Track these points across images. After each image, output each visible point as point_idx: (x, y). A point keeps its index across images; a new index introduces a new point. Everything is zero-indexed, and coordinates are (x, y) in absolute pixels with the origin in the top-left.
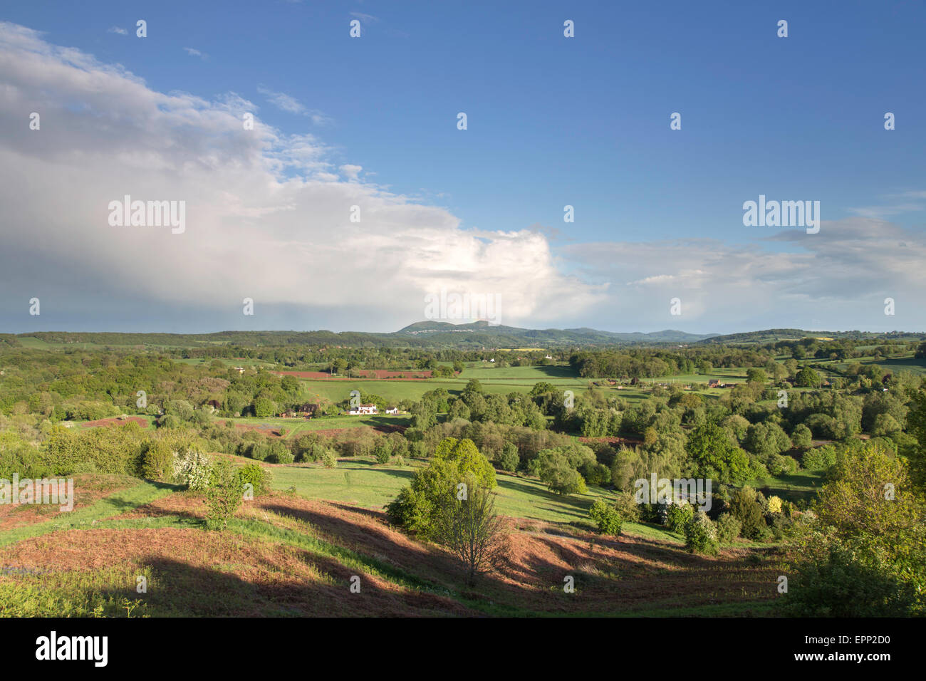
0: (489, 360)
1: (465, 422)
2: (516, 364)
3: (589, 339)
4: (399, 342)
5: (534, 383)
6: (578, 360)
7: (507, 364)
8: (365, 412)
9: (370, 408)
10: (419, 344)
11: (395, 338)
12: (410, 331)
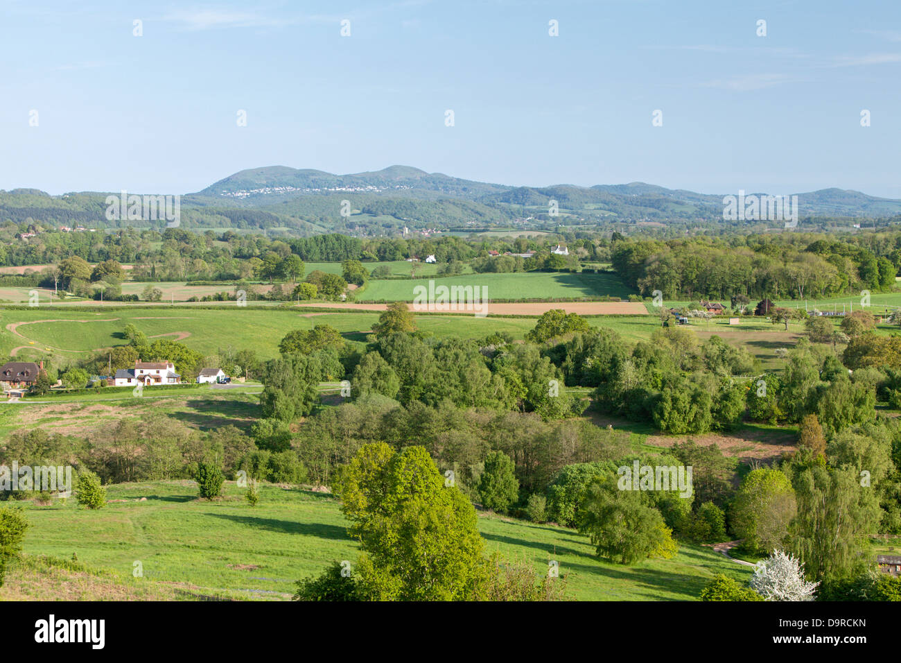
0: (423, 259)
1: (388, 403)
2: (490, 268)
3: (651, 210)
4: (207, 218)
5: (540, 309)
6: (635, 259)
7: (467, 269)
8: (149, 381)
9: (161, 371)
10: (253, 221)
11: (199, 207)
12: (230, 190)
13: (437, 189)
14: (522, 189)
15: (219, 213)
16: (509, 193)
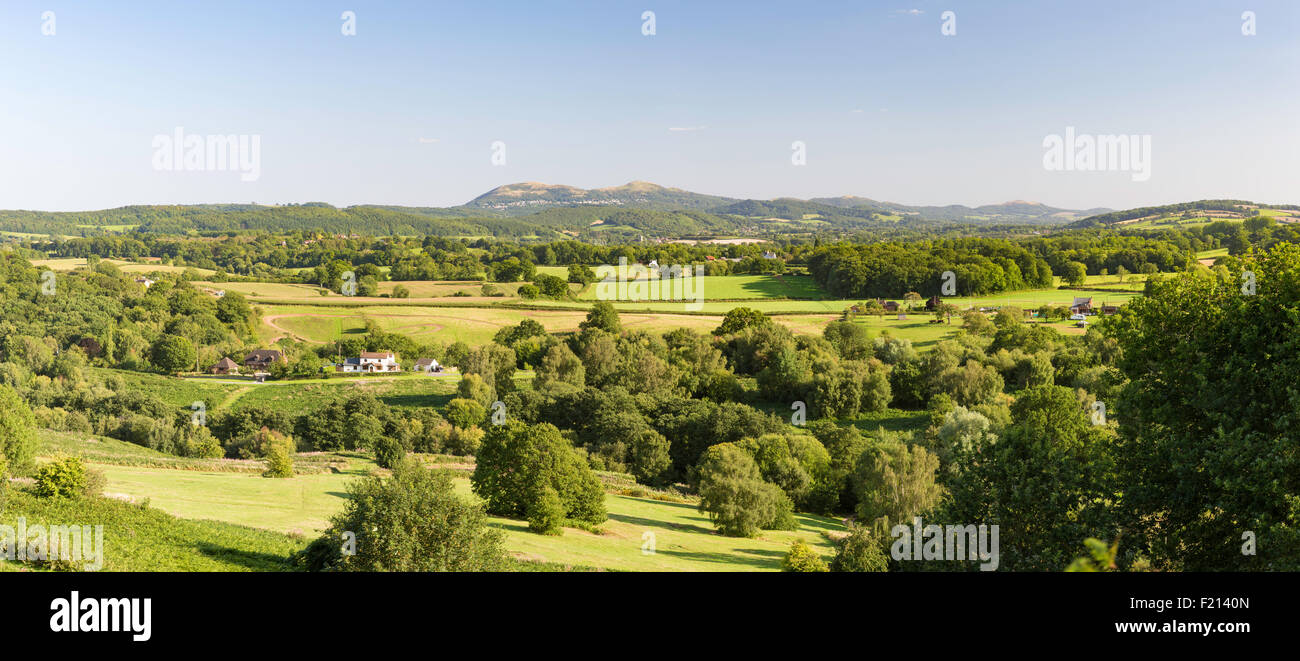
0: (646, 264)
4: (466, 226)
5: (730, 309)
6: (827, 262)
8: (372, 368)
9: (384, 360)
10: (507, 230)
11: (460, 218)
12: (490, 203)
15: (480, 223)
16: (736, 205)
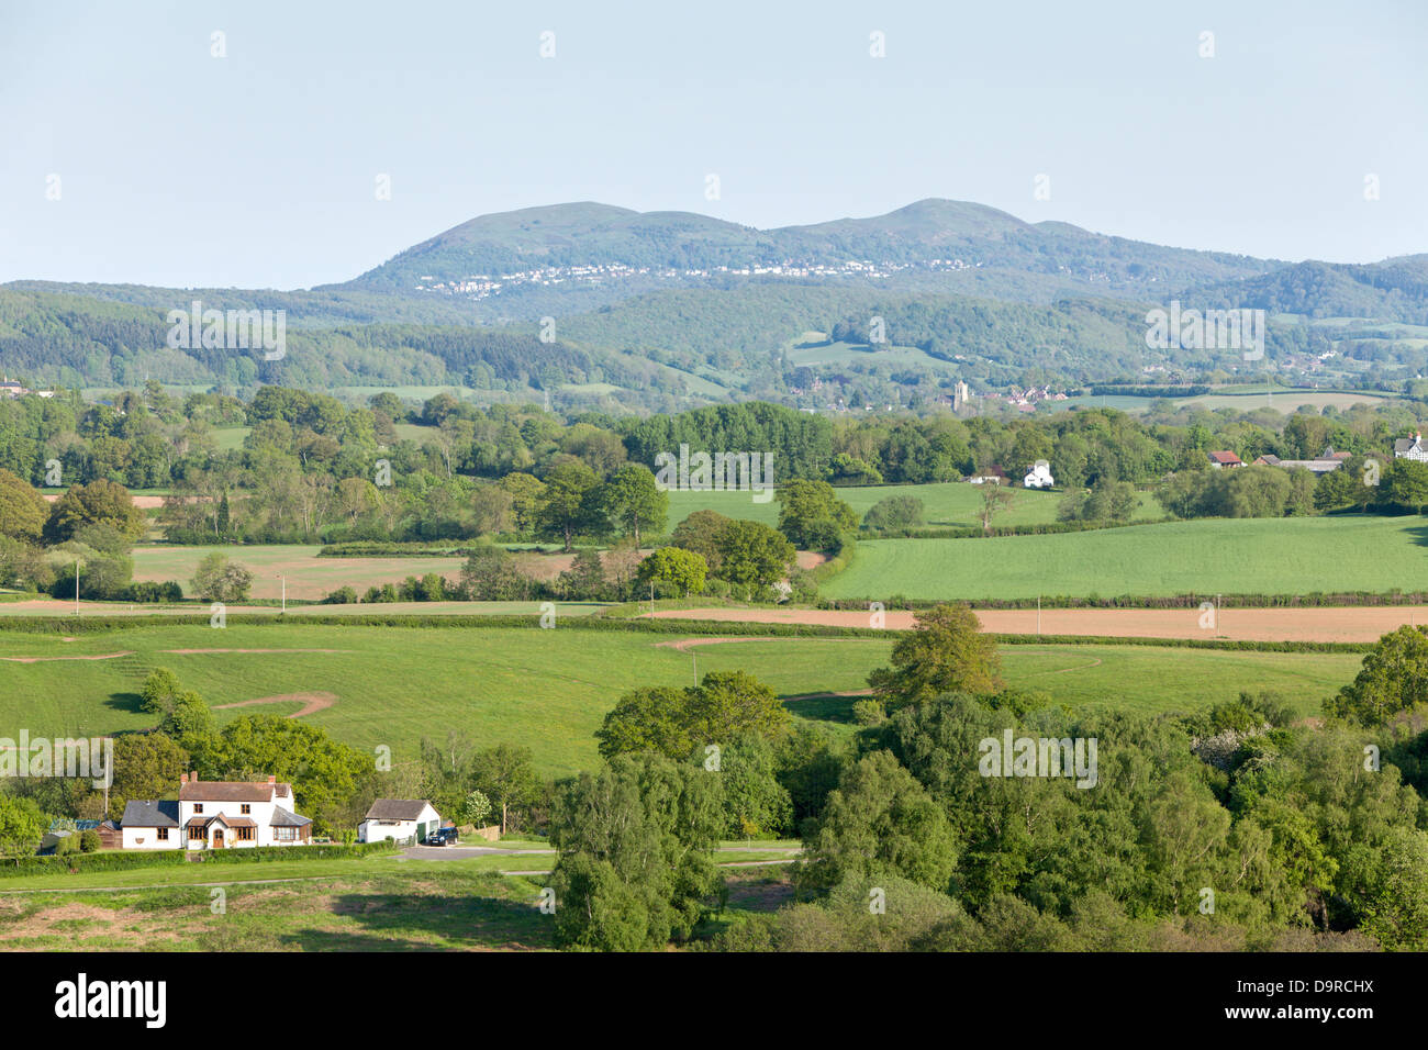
0: (1015, 476)
1: (926, 904)
2: (1215, 503)
4: (375, 357)
7: (1148, 505)
8: (219, 835)
9: (254, 806)
10: (511, 366)
11: (351, 325)
12: (442, 275)
13: (1052, 268)
14: (1306, 267)
15: (410, 343)
16: (1266, 280)
